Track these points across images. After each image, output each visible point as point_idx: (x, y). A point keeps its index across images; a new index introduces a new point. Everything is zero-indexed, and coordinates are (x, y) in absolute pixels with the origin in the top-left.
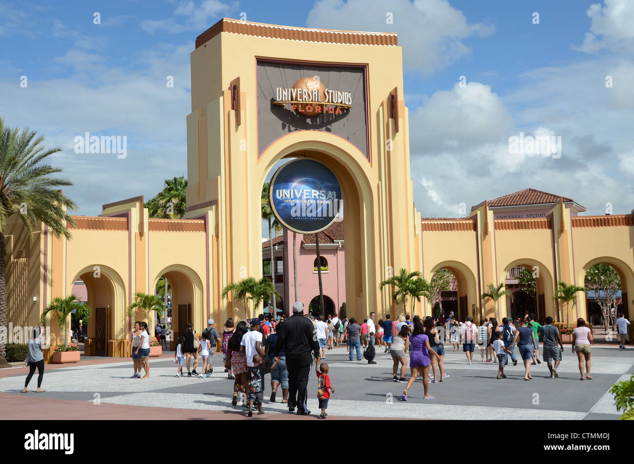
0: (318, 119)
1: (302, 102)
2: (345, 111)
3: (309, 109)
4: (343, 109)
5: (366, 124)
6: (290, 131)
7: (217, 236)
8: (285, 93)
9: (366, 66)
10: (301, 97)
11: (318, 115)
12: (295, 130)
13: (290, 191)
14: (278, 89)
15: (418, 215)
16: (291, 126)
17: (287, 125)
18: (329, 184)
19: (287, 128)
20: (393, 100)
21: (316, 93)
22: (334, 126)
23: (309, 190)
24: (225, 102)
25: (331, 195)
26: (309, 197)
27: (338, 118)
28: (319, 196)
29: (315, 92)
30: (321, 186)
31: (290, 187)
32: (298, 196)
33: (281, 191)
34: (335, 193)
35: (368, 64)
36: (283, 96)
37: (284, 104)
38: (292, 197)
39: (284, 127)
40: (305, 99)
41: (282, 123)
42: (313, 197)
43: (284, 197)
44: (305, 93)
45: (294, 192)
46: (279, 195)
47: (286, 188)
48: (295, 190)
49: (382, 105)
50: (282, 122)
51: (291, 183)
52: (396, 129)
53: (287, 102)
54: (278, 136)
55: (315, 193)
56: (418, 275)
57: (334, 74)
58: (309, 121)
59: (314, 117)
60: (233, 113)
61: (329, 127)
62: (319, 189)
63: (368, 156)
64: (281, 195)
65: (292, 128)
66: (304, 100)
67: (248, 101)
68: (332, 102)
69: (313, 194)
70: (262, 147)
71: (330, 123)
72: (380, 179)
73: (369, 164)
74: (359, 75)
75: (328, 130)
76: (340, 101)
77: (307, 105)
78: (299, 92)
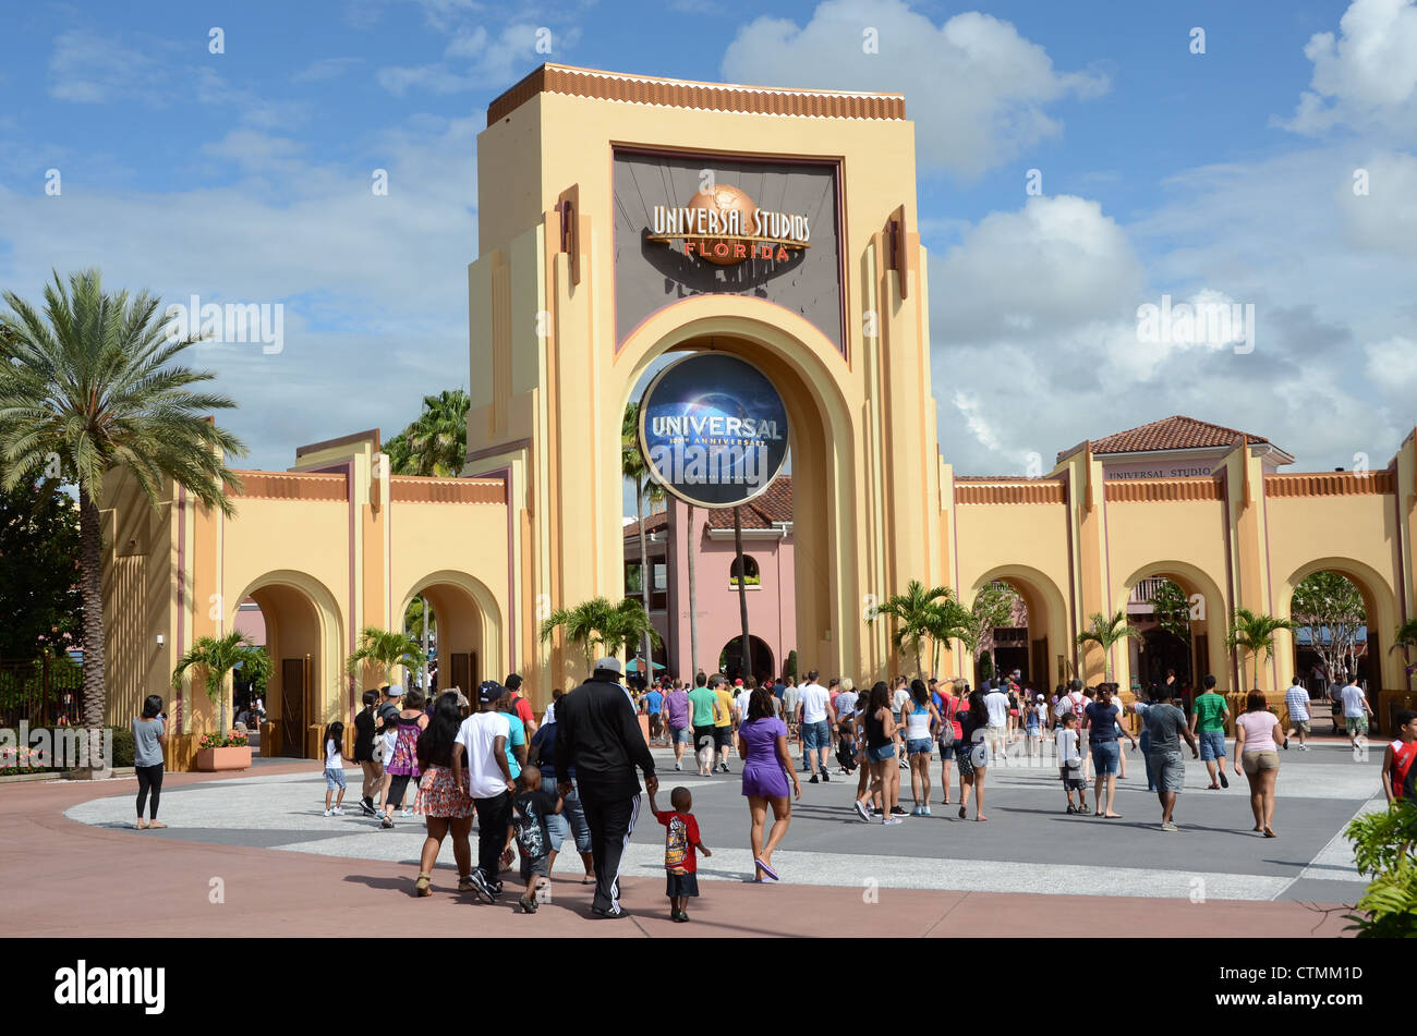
0: (740, 271)
1: (706, 236)
2: (796, 255)
3: (722, 249)
4: (791, 250)
5: (839, 282)
6: (681, 295)
7: (531, 513)
8: (672, 218)
9: (839, 162)
10: (706, 226)
11: (740, 262)
12: (691, 294)
13: (682, 420)
14: (656, 209)
15: (947, 472)
16: (684, 286)
17: (676, 283)
19: (675, 289)
20: (894, 233)
21: (736, 217)
22: (773, 285)
23: (722, 419)
24: (547, 236)
25: (767, 429)
26: (721, 433)
27: (781, 269)
28: (741, 429)
29: (734, 214)
30: (747, 409)
31: (681, 412)
32: (698, 429)
33: (662, 419)
34: (775, 423)
35: (843, 157)
36: (667, 223)
37: (669, 241)
38: (686, 432)
39: (669, 288)
40: (713, 229)
41: (666, 280)
42: (729, 433)
43: (669, 433)
44: (713, 217)
45: (689, 421)
46: (659, 429)
47: (674, 414)
48: (692, 418)
49: (873, 241)
50: (665, 277)
51: (684, 404)
52: (902, 292)
53: (676, 236)
54: (656, 307)
55: (733, 424)
56: (945, 594)
57: (772, 179)
58: (720, 274)
59: (731, 266)
60: (564, 258)
61: (762, 287)
62: (743, 416)
63: (844, 347)
64: (662, 429)
65: (686, 290)
66: (711, 231)
67: (594, 234)
68: (769, 236)
69: (729, 427)
70: (625, 327)
71: (765, 279)
72: (868, 396)
73: (845, 365)
74: (824, 181)
75: (761, 294)
76: (785, 234)
77: (717, 241)
78: (700, 216)
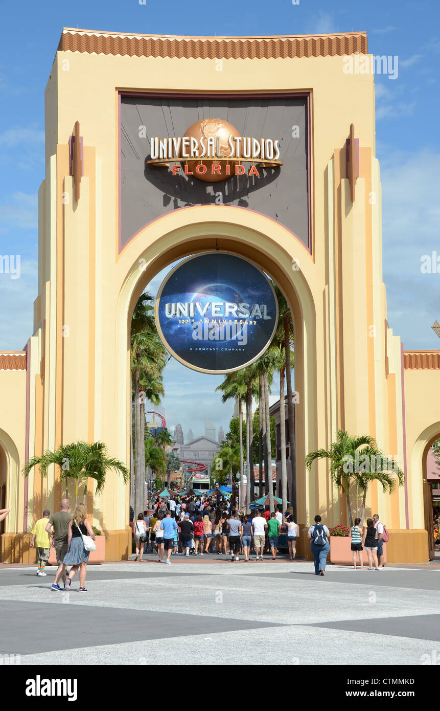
0: (226, 187)
1: (189, 159)
2: (273, 171)
3: (201, 169)
5: (308, 192)
6: (176, 207)
8: (164, 146)
9: (310, 93)
10: (188, 151)
12: (186, 205)
13: (189, 305)
14: (152, 139)
15: (395, 343)
16: (179, 200)
17: (173, 198)
18: (256, 293)
19: (172, 203)
20: (348, 152)
21: (213, 143)
22: (252, 197)
23: (222, 304)
24: (59, 163)
25: (259, 311)
26: (221, 315)
27: (259, 183)
28: (237, 312)
29: (211, 140)
30: (242, 296)
31: (188, 299)
32: (202, 313)
33: (173, 305)
34: (265, 306)
35: (312, 89)
38: (192, 315)
39: (166, 202)
40: (195, 153)
41: (164, 196)
42: (227, 315)
43: (178, 315)
44: (194, 143)
45: (195, 306)
46: (170, 312)
47: (182, 301)
48: (197, 304)
49: (333, 157)
50: (163, 194)
51: (191, 293)
52: (351, 197)
53: (167, 160)
54: (155, 216)
55: (231, 308)
57: (254, 112)
58: (210, 190)
59: (218, 184)
60: (69, 180)
61: (244, 198)
62: (239, 301)
63: (309, 244)
64: (173, 312)
65: (180, 203)
66: (192, 155)
67: (99, 161)
68: (243, 157)
69: (228, 310)
70: (126, 235)
71: (246, 192)
73: (309, 258)
74: (300, 110)
75: (243, 204)
77: (196, 162)
78: (184, 143)
